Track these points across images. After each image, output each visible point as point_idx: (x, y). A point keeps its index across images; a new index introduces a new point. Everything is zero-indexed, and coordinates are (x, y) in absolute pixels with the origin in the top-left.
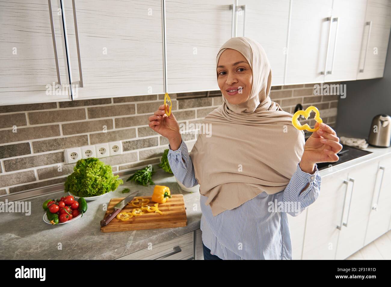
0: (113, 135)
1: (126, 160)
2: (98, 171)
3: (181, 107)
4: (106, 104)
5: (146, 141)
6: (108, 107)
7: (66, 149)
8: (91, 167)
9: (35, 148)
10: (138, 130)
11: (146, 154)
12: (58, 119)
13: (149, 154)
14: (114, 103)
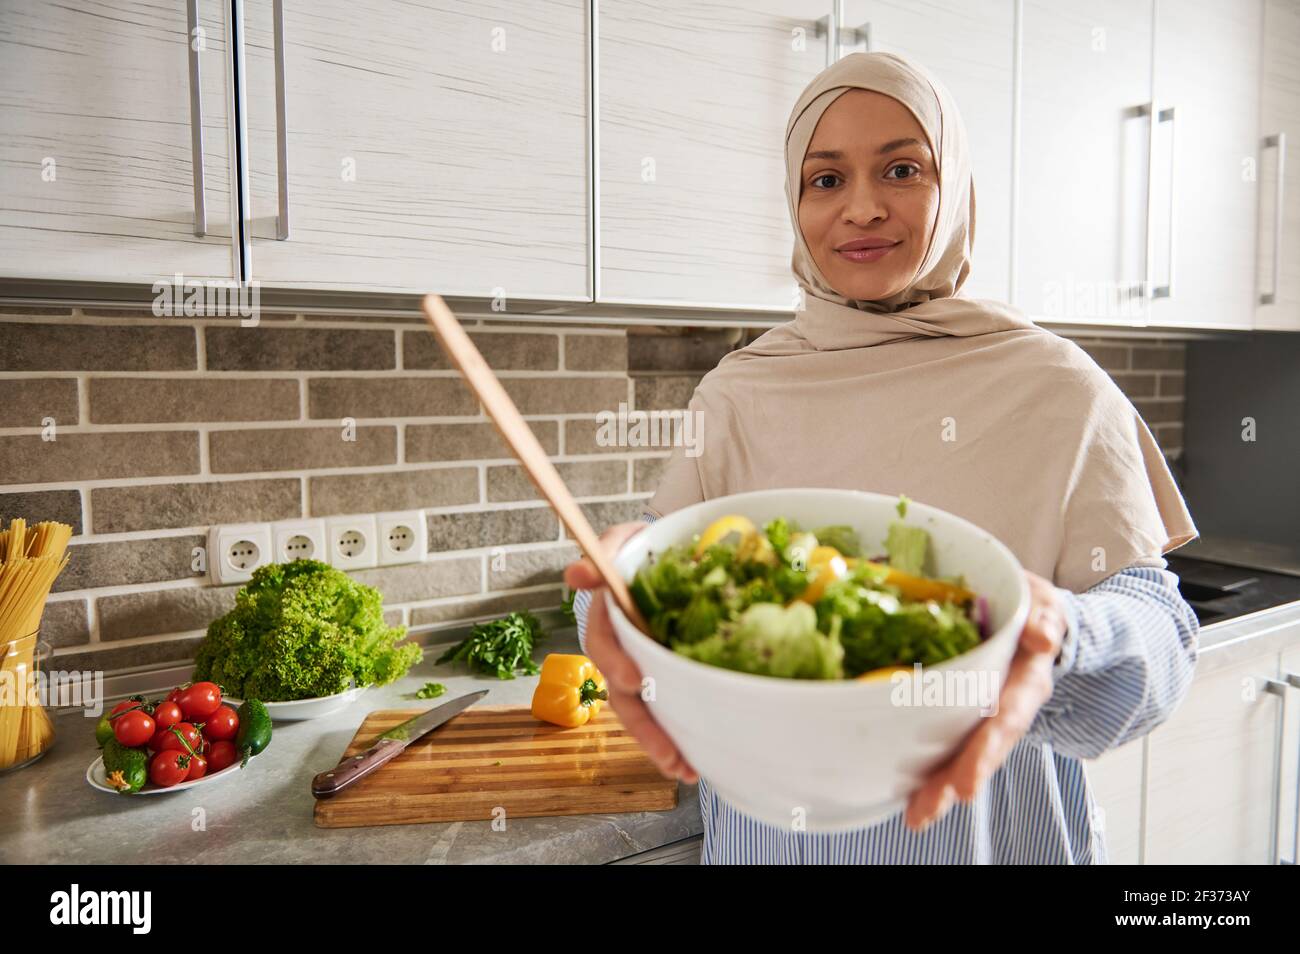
0: (394, 487)
1: (437, 586)
2: (330, 603)
3: (643, 403)
4: (377, 369)
5: (514, 519)
6: (384, 380)
7: (215, 528)
8: (304, 588)
9: (101, 515)
10: (488, 476)
11: (512, 569)
12: (197, 409)
13: (525, 571)
14: (407, 366)
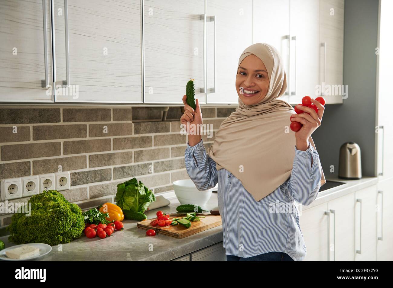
1: (73, 198)
3: (137, 132)
4: (55, 122)
5: (97, 173)
6: (57, 126)
7: (3, 180)
10: (89, 158)
11: (97, 191)
14: (64, 121)
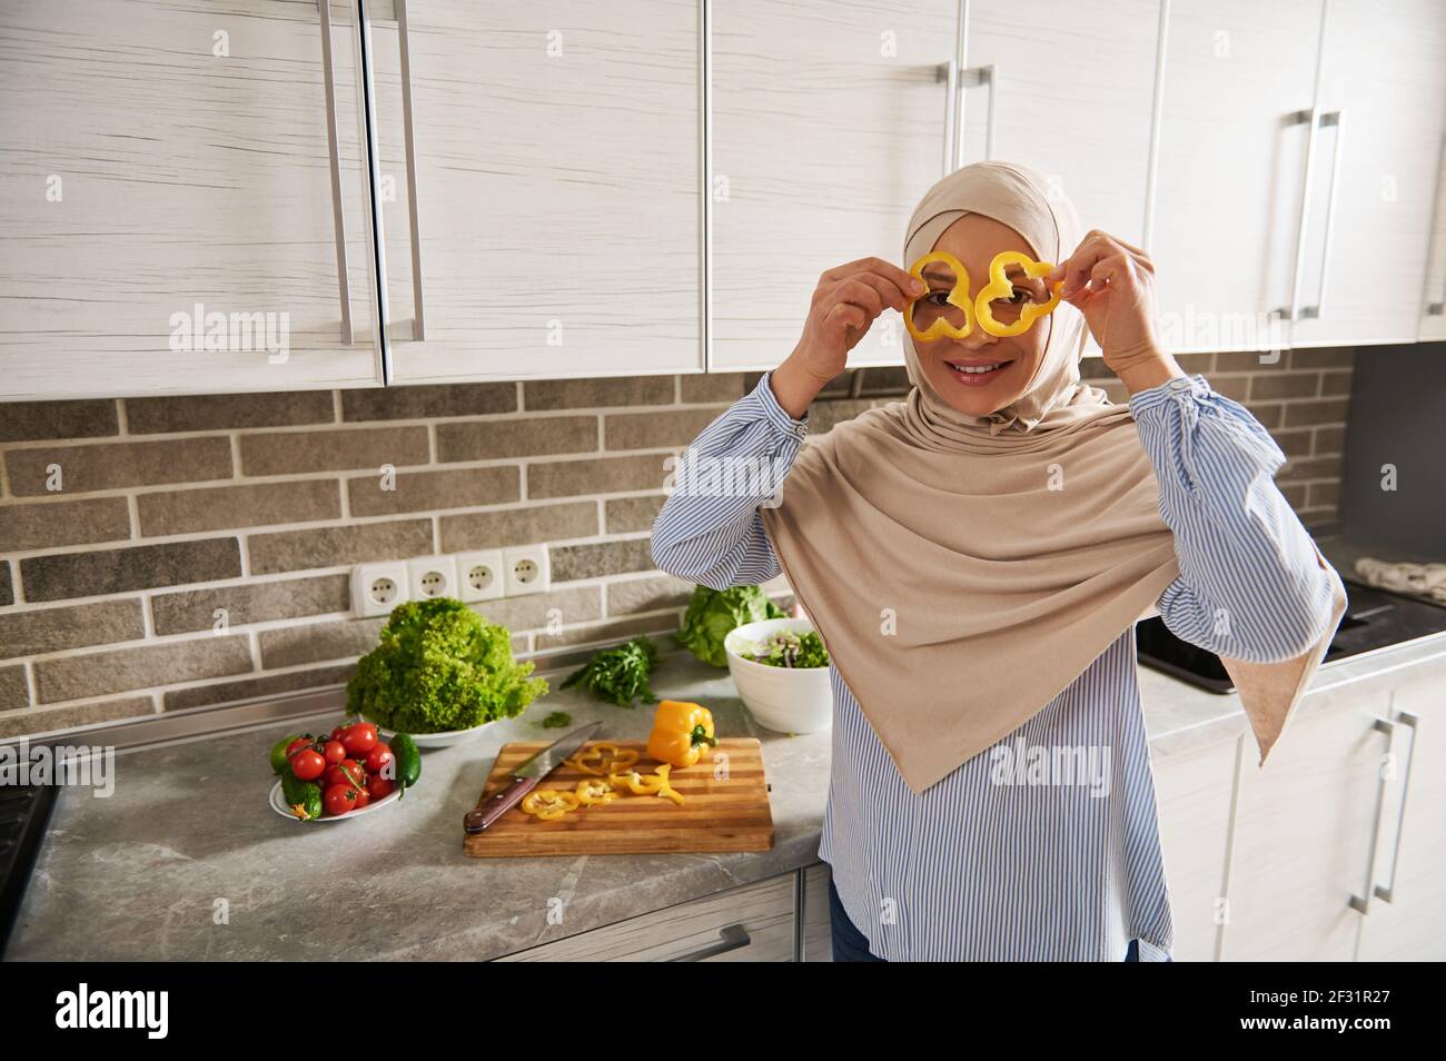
0: (518, 523)
2: (464, 642)
4: (500, 412)
5: (632, 549)
6: (507, 423)
7: (357, 567)
8: (441, 630)
9: (256, 558)
10: (607, 509)
11: (630, 596)
12: (337, 458)
13: (643, 597)
14: (528, 408)
